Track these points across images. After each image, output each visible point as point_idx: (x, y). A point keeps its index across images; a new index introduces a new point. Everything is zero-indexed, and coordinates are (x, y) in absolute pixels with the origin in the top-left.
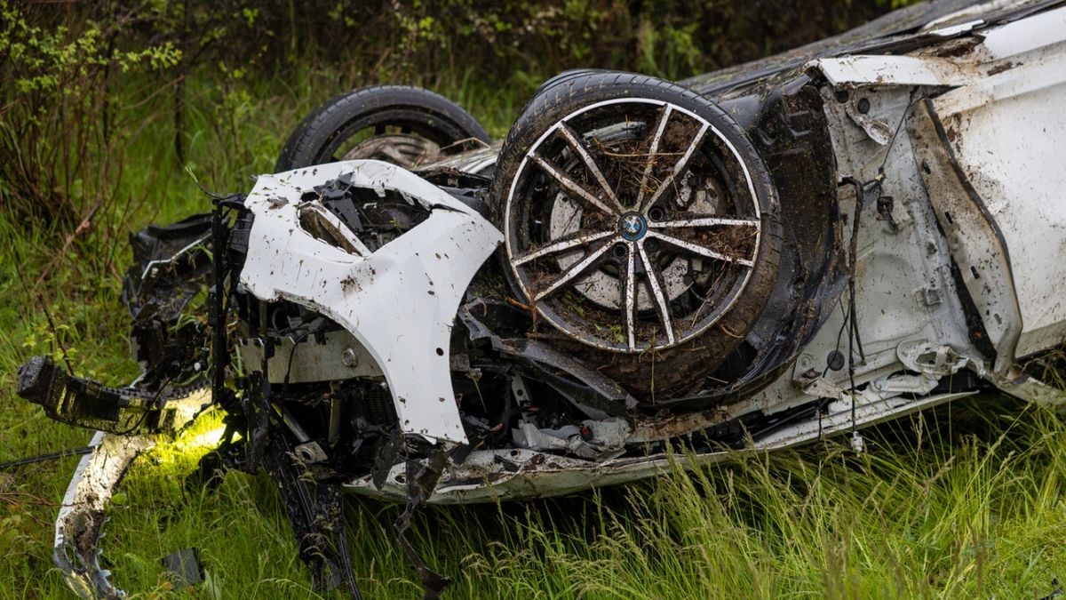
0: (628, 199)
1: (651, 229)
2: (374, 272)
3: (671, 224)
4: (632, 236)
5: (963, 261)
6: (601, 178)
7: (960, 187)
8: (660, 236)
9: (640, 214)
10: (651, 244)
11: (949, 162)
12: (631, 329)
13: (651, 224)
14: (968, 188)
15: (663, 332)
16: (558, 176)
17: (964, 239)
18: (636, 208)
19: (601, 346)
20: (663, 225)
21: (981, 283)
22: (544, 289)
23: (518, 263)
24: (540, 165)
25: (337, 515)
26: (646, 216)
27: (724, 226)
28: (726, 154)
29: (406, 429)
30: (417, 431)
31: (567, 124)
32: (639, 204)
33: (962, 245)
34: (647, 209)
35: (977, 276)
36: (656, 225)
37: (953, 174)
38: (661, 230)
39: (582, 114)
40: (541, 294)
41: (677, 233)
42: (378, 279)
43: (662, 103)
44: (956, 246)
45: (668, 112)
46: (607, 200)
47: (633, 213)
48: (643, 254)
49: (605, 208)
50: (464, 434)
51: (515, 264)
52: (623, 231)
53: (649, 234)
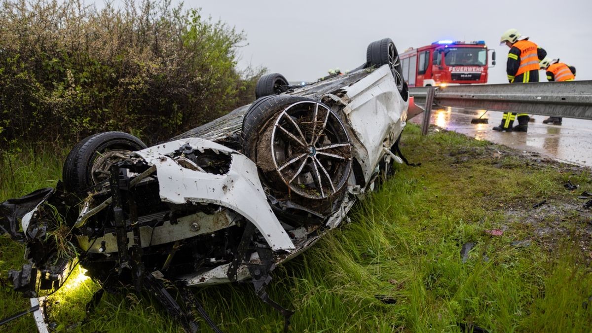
0: (309, 140)
1: (317, 151)
2: (232, 181)
3: (324, 148)
4: (311, 154)
5: (359, 158)
6: (301, 133)
7: (354, 136)
8: (321, 153)
9: (313, 146)
10: (318, 156)
11: (350, 129)
12: (322, 189)
13: (317, 149)
14: (356, 136)
15: (331, 189)
16: (288, 133)
17: (358, 152)
18: (311, 144)
19: (314, 198)
20: (321, 149)
21: (364, 164)
22: (291, 179)
23: (280, 169)
24: (280, 129)
25: (194, 299)
26: (315, 146)
27: (340, 147)
28: (335, 120)
29: (274, 249)
30: (279, 249)
31: (287, 112)
32: (312, 142)
33: (357, 153)
34: (315, 143)
35: (363, 162)
36: (319, 149)
37: (351, 132)
38: (320, 151)
39: (291, 108)
40: (291, 181)
41: (326, 151)
42: (236, 184)
43: (315, 103)
44: (356, 154)
45: (317, 106)
46: (303, 141)
47: (310, 146)
48: (317, 160)
49: (303, 144)
50: (293, 245)
51: (279, 170)
52: (308, 153)
53: (317, 153)
